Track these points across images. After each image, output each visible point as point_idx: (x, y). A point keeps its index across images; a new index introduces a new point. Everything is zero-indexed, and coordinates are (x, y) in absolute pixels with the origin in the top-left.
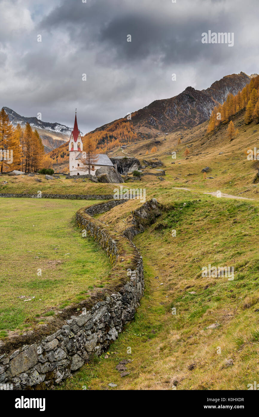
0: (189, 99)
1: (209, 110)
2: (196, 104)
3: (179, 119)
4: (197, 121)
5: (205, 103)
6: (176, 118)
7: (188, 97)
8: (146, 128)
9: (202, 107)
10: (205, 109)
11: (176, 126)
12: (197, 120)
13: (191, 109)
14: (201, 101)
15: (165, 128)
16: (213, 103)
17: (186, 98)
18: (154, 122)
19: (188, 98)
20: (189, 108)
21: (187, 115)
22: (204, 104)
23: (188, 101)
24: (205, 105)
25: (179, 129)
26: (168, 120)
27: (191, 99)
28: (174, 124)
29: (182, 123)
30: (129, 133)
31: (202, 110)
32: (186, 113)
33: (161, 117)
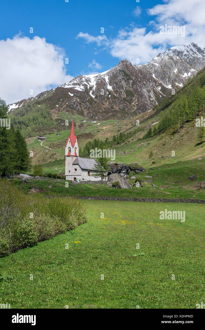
0: (124, 76)
1: (150, 91)
2: (133, 83)
3: (110, 102)
4: (134, 106)
5: (145, 82)
6: (106, 101)
7: (122, 73)
8: (68, 112)
9: (140, 87)
10: (145, 90)
11: (107, 111)
12: (134, 104)
13: (126, 89)
14: (139, 80)
15: (93, 114)
16: (155, 83)
17: (120, 74)
18: (77, 106)
19: (122, 76)
20: (124, 89)
21: (121, 98)
22: (143, 83)
23: (123, 79)
24: (145, 85)
25: (111, 116)
26: (96, 103)
27: (126, 77)
28: (105, 109)
29: (114, 108)
30: (45, 119)
31: (141, 91)
32: (120, 95)
33: (87, 98)
